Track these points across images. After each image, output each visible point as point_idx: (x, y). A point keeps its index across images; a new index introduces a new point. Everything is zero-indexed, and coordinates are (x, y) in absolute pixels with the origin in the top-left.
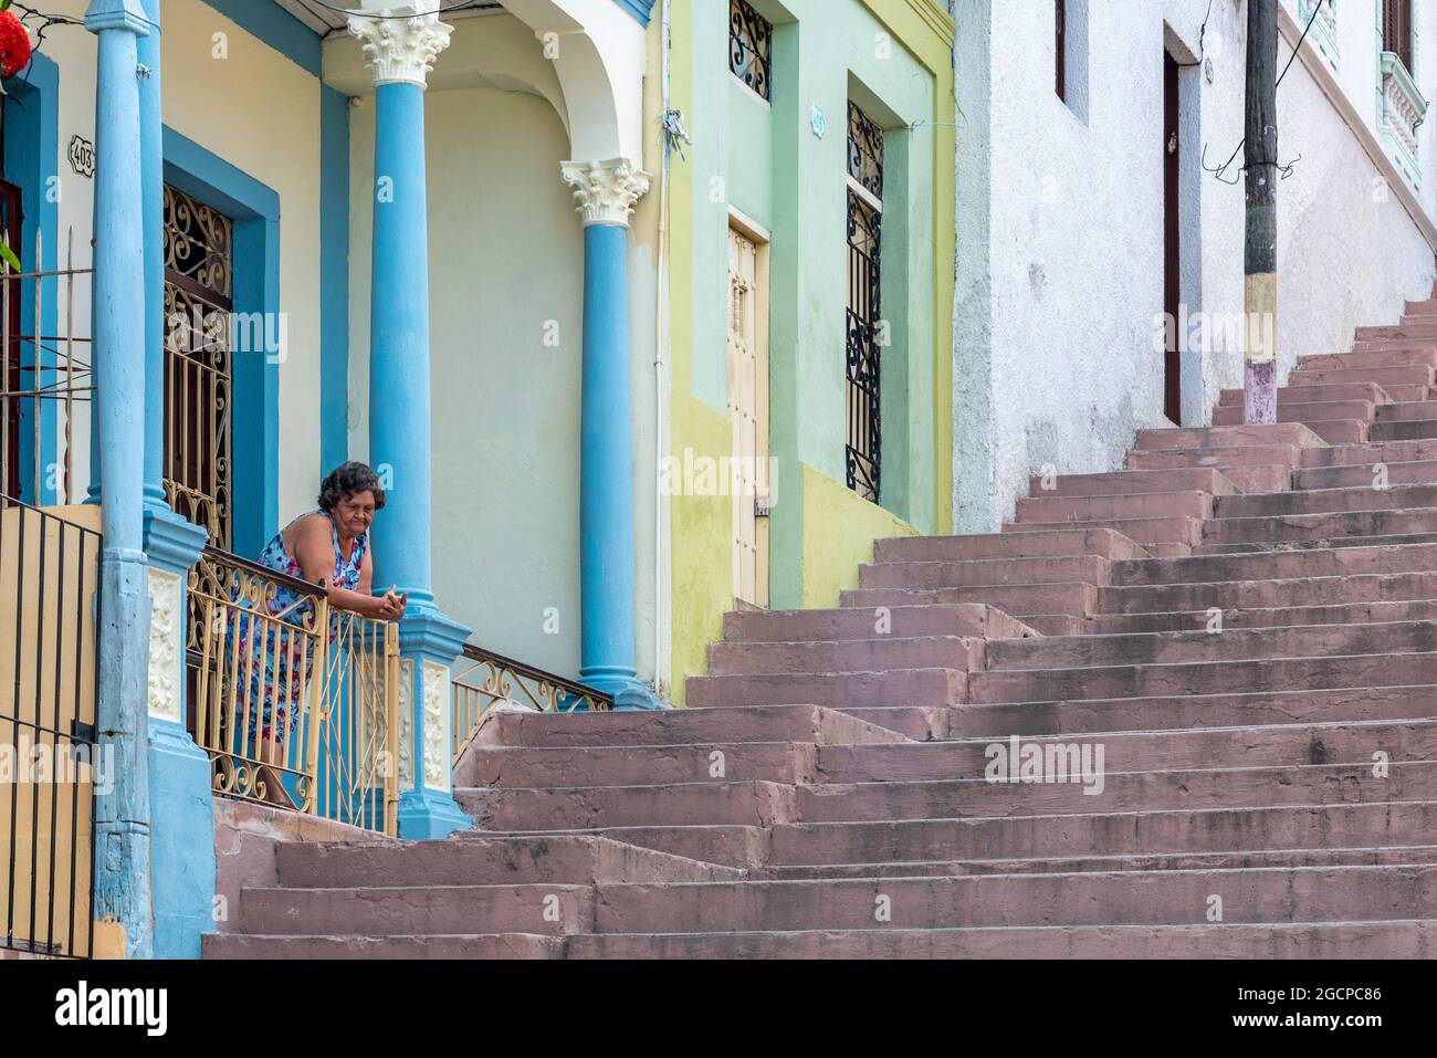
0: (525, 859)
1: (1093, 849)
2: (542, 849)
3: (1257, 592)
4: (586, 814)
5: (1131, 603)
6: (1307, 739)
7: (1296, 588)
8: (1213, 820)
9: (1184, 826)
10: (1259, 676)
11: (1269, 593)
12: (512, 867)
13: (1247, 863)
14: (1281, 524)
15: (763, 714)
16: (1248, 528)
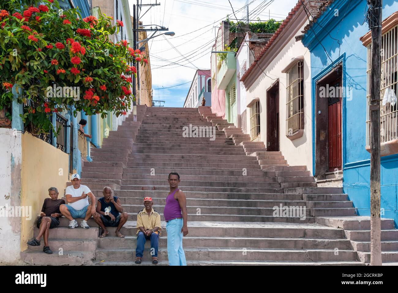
0: (115, 165)
1: (163, 166)
2: (116, 164)
3: (152, 140)
4: (105, 160)
5: (139, 140)
6: (182, 156)
7: (157, 139)
8: (176, 164)
9: (173, 164)
10: (164, 149)
11: (154, 140)
12: (113, 165)
13: (181, 169)
14: (146, 132)
15: (122, 150)
16: (143, 132)
